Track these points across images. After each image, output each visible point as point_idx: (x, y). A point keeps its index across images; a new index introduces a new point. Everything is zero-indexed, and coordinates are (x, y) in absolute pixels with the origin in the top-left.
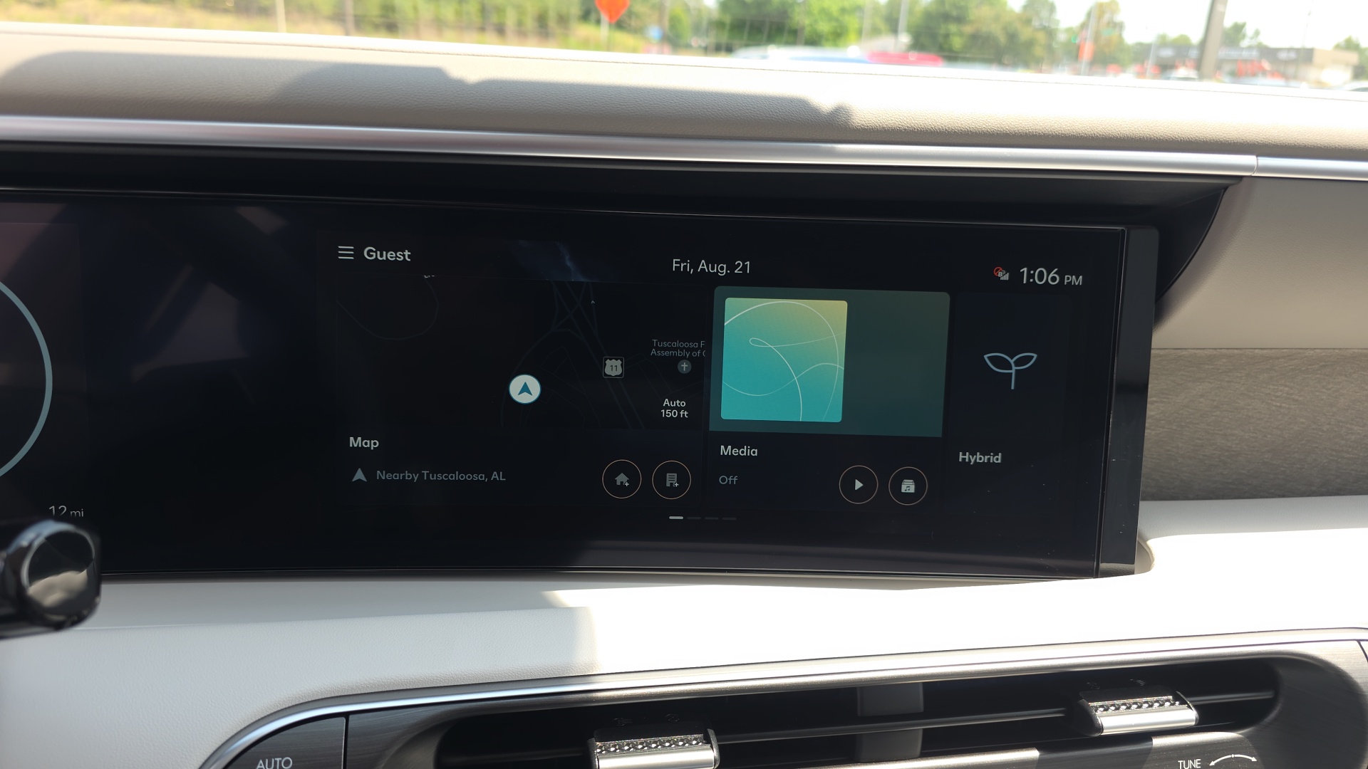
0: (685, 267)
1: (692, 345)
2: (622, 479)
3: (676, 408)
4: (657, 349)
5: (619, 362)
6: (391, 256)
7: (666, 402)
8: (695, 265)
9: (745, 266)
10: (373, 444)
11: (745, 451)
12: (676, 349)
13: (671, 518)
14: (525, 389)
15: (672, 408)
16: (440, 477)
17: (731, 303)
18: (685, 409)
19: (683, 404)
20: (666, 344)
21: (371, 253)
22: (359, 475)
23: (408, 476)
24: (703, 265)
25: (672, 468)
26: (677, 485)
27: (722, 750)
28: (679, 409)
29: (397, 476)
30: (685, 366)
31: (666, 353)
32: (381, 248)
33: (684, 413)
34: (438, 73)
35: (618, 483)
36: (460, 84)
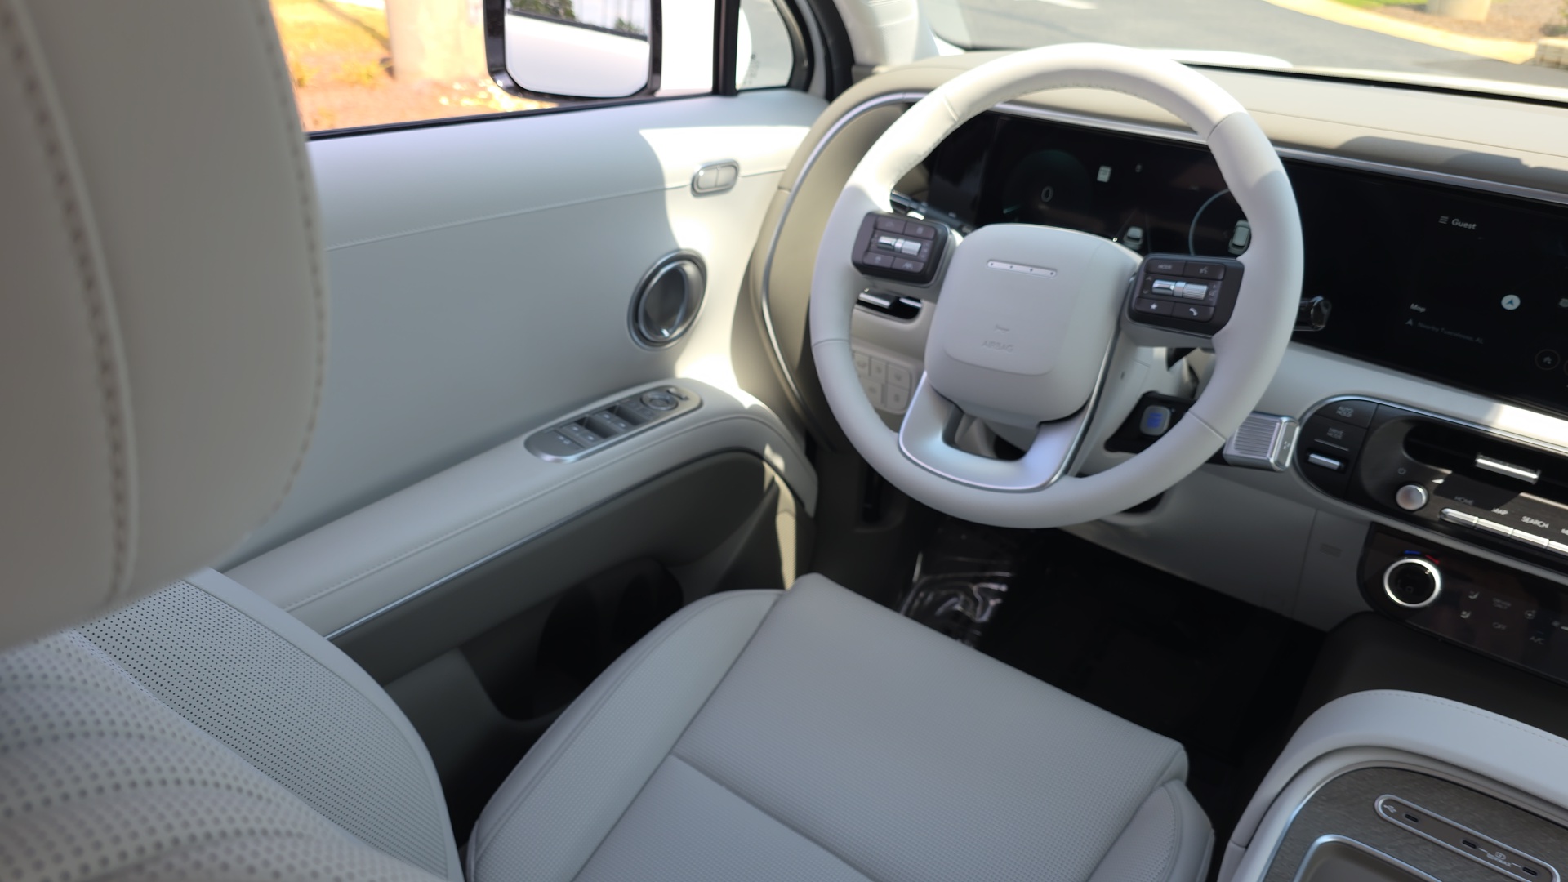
2: (1548, 360)
6: (1465, 225)
10: (1422, 310)
14: (1511, 302)
16: (1449, 333)
21: (1456, 222)
22: (1410, 322)
23: (1433, 328)
27: (1541, 476)
29: (1428, 327)
32: (1462, 221)
34: (1517, 161)
35: (1545, 361)
36: (1526, 167)
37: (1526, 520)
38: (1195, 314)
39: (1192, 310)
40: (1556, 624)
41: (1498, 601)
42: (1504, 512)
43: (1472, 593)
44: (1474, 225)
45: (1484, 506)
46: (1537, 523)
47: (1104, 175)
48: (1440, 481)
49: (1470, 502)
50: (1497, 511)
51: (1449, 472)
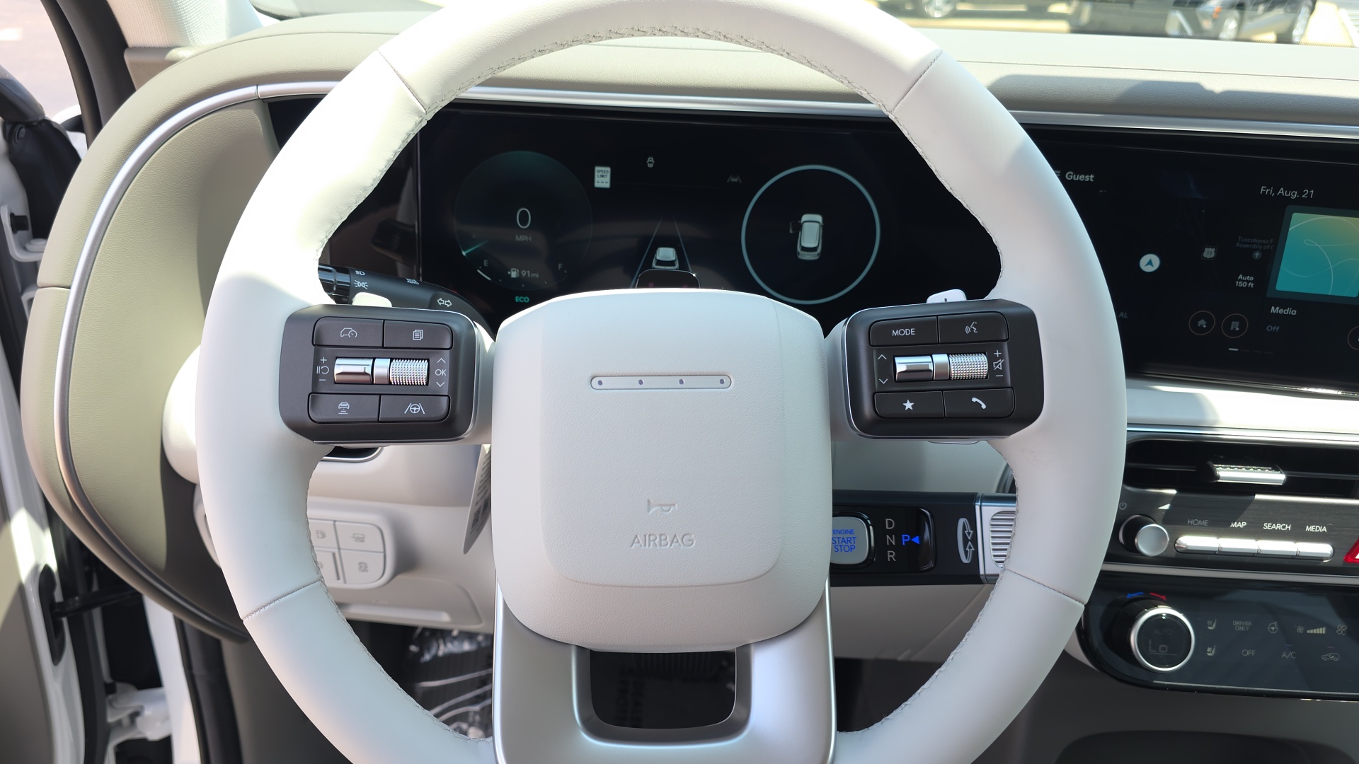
0: (1269, 192)
1: (1264, 242)
2: (1202, 323)
3: (1246, 281)
4: (1241, 242)
5: (1214, 250)
6: (1082, 178)
7: (1241, 277)
8: (1276, 191)
9: (1310, 194)
11: (1288, 311)
12: (1253, 244)
13: (1230, 349)
14: (1150, 263)
15: (1243, 281)
17: (1296, 216)
18: (1252, 282)
19: (1252, 279)
20: (1247, 240)
21: (1070, 176)
24: (1281, 191)
25: (1235, 319)
26: (1237, 329)
27: (1289, 474)
28: (1248, 282)
30: (1257, 255)
31: (1246, 246)
32: (1077, 173)
33: (1252, 285)
35: (1199, 325)
37: (1267, 526)
38: (984, 406)
39: (974, 400)
40: (1300, 630)
41: (1237, 623)
42: (1242, 525)
43: (1209, 622)
44: (1092, 176)
45: (1220, 526)
46: (1279, 526)
47: (602, 178)
48: (1166, 507)
49: (1205, 523)
50: (1235, 525)
51: (1173, 492)
